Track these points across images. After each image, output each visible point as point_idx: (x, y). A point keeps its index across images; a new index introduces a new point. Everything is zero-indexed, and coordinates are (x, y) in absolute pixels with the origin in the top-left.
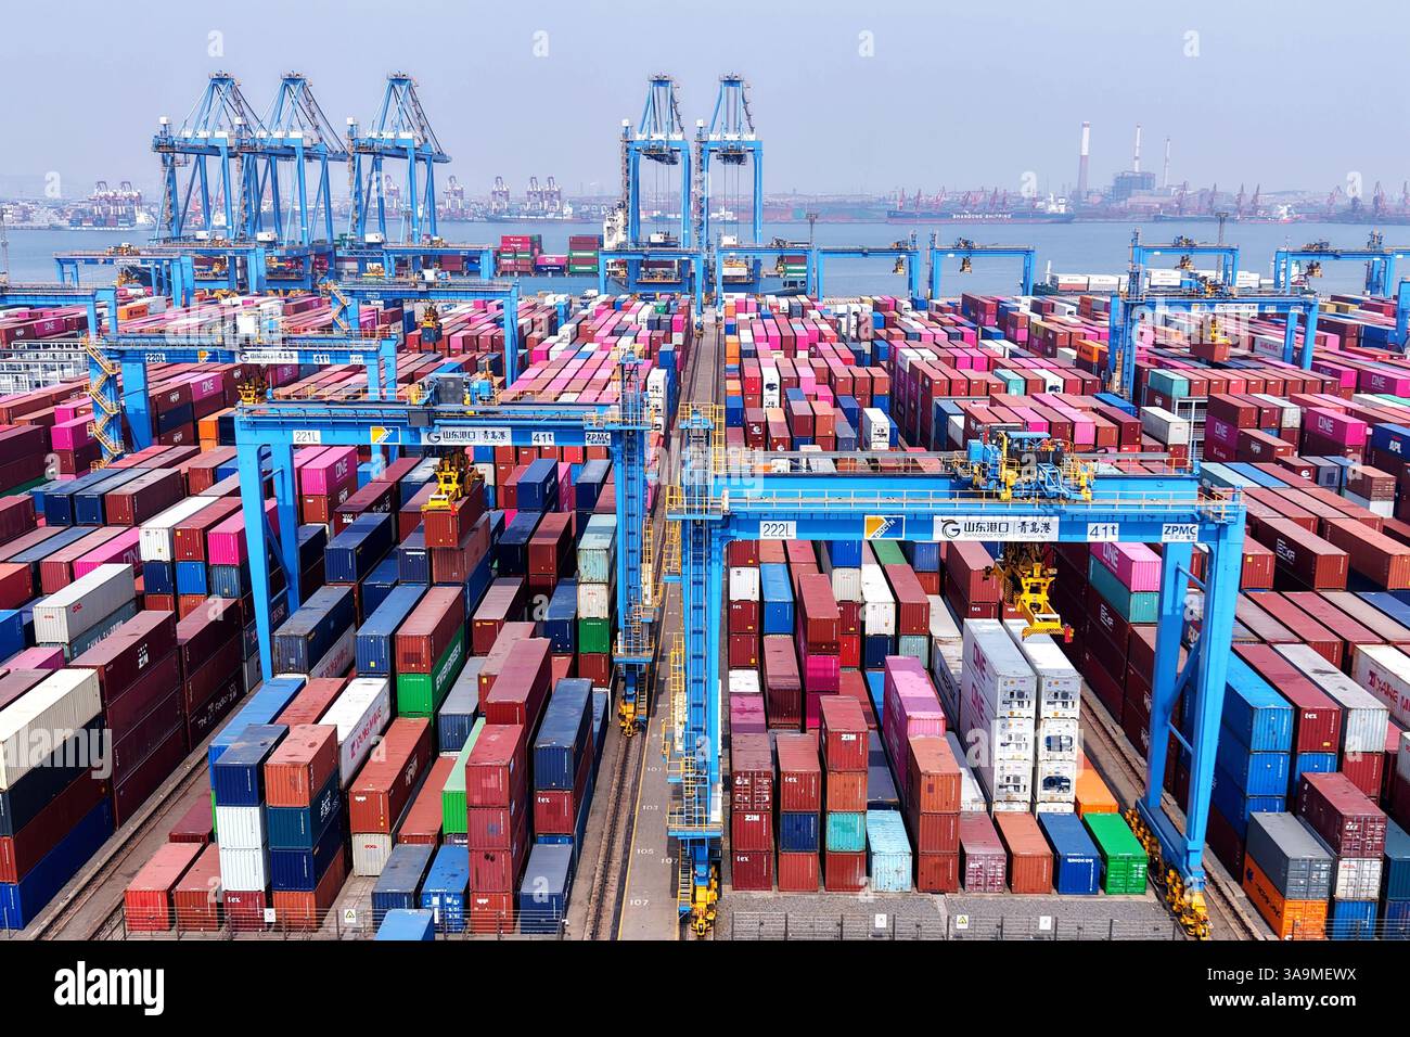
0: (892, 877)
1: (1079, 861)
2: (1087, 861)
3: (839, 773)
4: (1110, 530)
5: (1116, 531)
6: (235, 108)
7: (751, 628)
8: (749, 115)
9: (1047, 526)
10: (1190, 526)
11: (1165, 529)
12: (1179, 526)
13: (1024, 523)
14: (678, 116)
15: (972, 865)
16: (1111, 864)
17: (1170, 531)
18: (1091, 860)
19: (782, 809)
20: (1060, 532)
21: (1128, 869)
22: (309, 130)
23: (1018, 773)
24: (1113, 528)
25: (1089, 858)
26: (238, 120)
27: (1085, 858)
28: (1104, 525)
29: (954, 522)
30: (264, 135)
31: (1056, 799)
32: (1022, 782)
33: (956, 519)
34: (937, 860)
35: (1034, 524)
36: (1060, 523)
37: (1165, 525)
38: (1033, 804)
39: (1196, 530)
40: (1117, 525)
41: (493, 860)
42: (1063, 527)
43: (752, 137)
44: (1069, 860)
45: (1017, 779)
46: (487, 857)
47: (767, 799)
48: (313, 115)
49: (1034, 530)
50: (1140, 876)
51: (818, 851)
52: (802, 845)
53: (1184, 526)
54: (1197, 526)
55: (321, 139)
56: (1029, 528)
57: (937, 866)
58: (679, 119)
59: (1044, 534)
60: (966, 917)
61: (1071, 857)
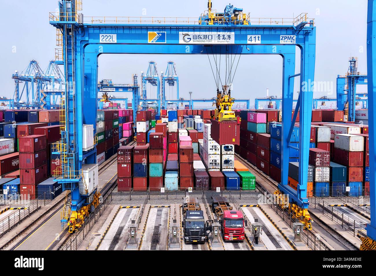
0: (172, 185)
1: (233, 178)
2: (236, 178)
3: (153, 149)
4: (257, 38)
5: (260, 39)
6: (37, 69)
7: (143, 141)
8: (175, 71)
9: (229, 37)
10: (292, 36)
11: (281, 38)
12: (287, 36)
13: (219, 35)
14: (157, 71)
15: (198, 181)
16: (244, 180)
17: (284, 38)
18: (237, 178)
19: (134, 162)
20: (235, 39)
21: (249, 181)
22: (57, 75)
23: (216, 159)
24: (259, 37)
25: (236, 177)
26: (37, 71)
27: (235, 177)
28: (254, 36)
29: (188, 35)
30: (44, 75)
31: (228, 167)
32: (217, 162)
33: (190, 33)
34: (186, 179)
35: (224, 36)
36: (235, 35)
37: (281, 36)
38: (221, 169)
39: (294, 38)
40: (260, 36)
41: (28, 172)
42: (236, 37)
43: (176, 76)
44: (230, 178)
45: (215, 161)
46: (26, 171)
47: (129, 159)
48: (58, 71)
49: (224, 38)
50: (253, 184)
51: (147, 177)
52: (141, 175)
53: (290, 36)
54: (295, 36)
55: (60, 77)
56: (221, 38)
57: (186, 181)
58: (157, 72)
59: (228, 40)
60: (191, 188)
61: (230, 177)
